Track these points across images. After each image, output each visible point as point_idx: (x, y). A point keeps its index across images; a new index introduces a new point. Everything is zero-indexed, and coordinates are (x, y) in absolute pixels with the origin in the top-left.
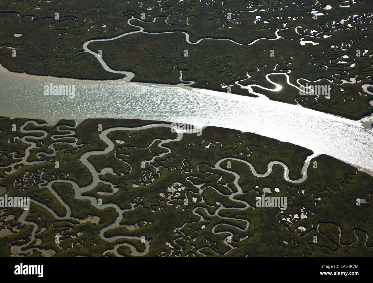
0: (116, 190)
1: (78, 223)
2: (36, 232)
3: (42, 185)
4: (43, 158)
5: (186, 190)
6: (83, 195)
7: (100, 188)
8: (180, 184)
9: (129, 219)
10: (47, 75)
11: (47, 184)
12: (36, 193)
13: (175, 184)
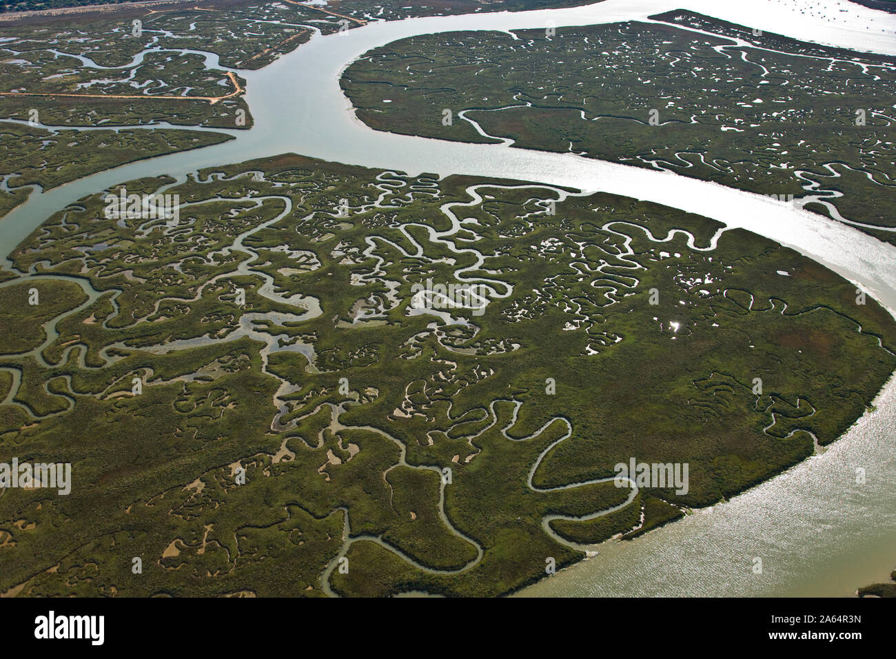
0: (478, 238)
1: (431, 262)
2: (381, 265)
3: (393, 226)
4: (398, 203)
5: (563, 246)
6: (439, 238)
7: (459, 234)
8: (556, 240)
9: (489, 265)
10: (414, 135)
11: (399, 226)
12: (386, 232)
13: (551, 239)
